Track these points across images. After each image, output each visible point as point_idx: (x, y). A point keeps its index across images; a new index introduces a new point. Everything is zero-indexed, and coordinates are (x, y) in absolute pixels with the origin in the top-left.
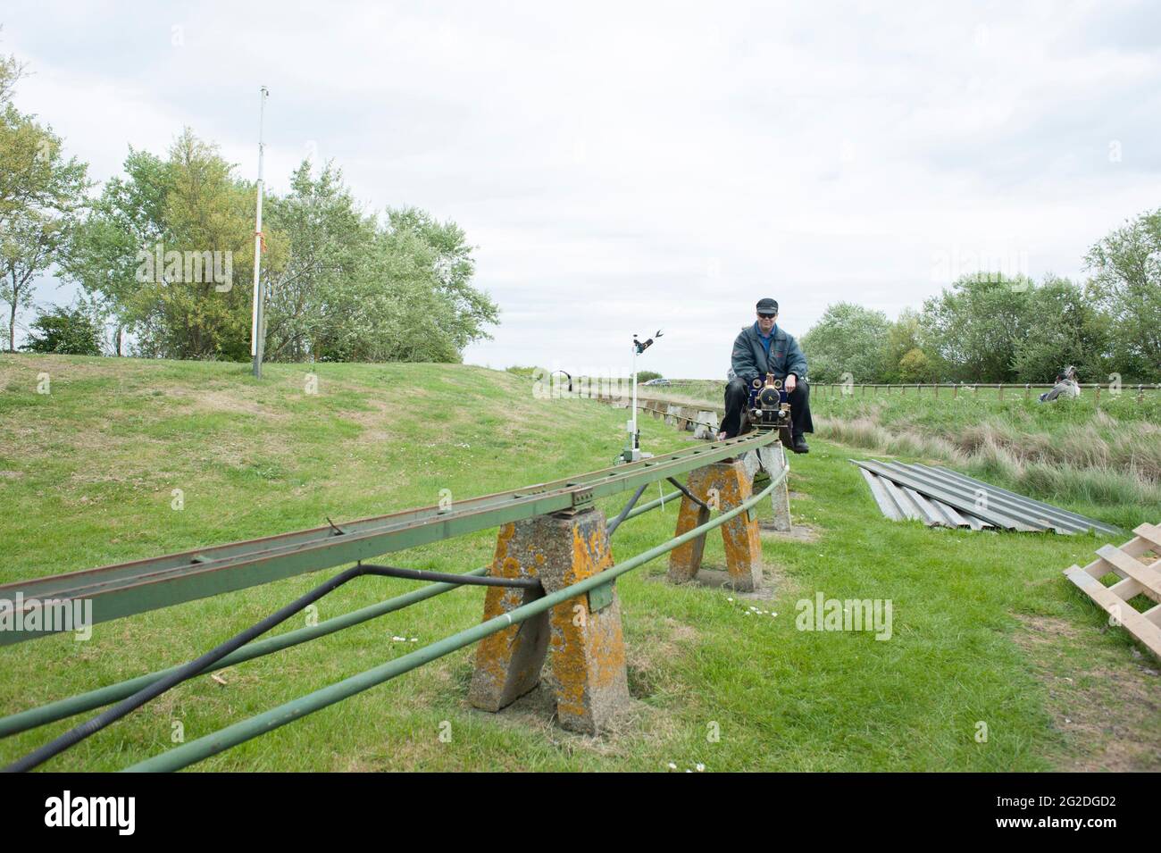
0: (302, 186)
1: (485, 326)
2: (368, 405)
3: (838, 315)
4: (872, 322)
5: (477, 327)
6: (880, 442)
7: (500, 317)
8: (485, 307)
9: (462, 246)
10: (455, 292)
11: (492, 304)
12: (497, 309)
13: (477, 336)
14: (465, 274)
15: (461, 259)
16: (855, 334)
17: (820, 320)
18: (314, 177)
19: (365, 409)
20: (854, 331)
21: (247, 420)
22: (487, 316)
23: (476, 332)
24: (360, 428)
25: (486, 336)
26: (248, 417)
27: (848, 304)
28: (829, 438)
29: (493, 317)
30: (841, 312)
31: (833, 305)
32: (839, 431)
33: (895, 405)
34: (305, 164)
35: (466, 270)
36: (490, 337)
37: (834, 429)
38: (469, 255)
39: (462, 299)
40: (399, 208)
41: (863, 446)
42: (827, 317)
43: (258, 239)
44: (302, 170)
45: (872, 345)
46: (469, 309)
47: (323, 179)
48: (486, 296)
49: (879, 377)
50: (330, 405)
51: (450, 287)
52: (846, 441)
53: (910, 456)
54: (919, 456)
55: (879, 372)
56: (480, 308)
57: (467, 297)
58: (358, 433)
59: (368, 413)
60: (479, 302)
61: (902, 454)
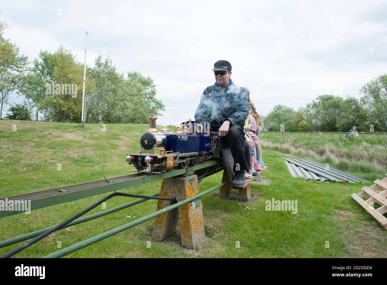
0: (99, 64)
1: (160, 111)
3: (278, 109)
4: (289, 111)
5: (158, 112)
6: (291, 151)
7: (165, 108)
8: (160, 105)
9: (152, 85)
10: (150, 100)
11: (163, 104)
12: (164, 106)
13: (158, 115)
15: (152, 89)
16: (283, 115)
17: (272, 110)
18: (103, 61)
19: (119, 139)
22: (161, 108)
25: (160, 115)
26: (80, 142)
27: (281, 105)
28: (274, 150)
29: (163, 108)
30: (279, 108)
31: (276, 105)
32: (278, 148)
33: (297, 139)
34: (100, 57)
35: (154, 93)
36: (162, 115)
37: (276, 147)
38: (154, 88)
39: (153, 102)
40: (132, 72)
41: (286, 153)
42: (274, 109)
43: (84, 82)
44: (99, 59)
45: (289, 119)
46: (155, 106)
47: (106, 62)
48: (160, 101)
49: (291, 130)
50: (108, 138)
51: (149, 98)
52: (280, 151)
53: (301, 156)
54: (304, 156)
55: (291, 128)
56: (158, 105)
57: (154, 102)
58: (117, 147)
59: (120, 141)
60: (158, 104)
61: (299, 155)
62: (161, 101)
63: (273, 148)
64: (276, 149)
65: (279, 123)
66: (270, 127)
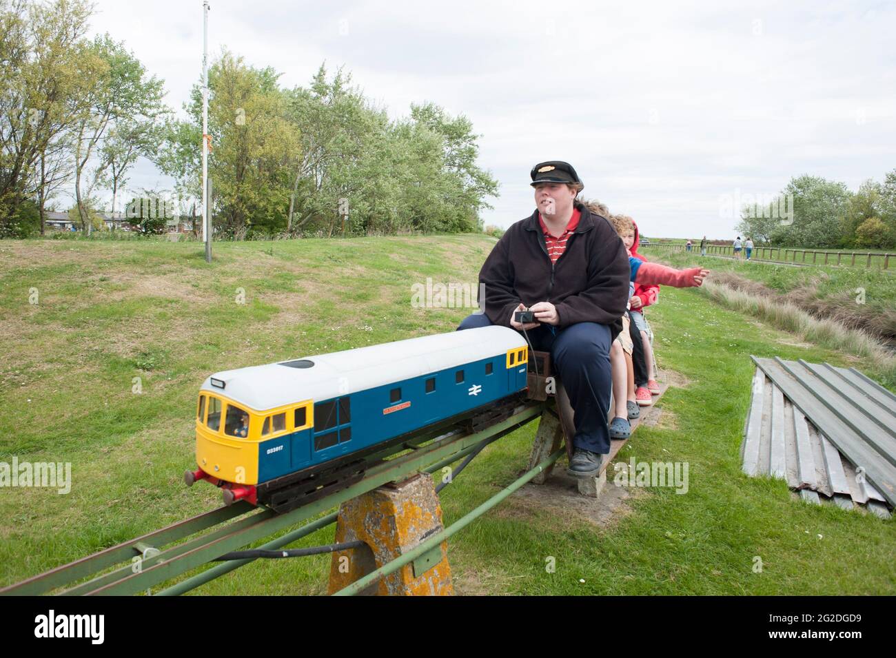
0: (321, 89)
1: (487, 198)
2: (296, 287)
3: (799, 187)
4: (833, 193)
5: (481, 200)
6: (801, 326)
7: (500, 190)
8: (487, 182)
9: (470, 134)
10: (463, 171)
11: (493, 180)
12: (497, 185)
13: (480, 206)
14: (470, 156)
15: (468, 145)
16: (814, 204)
17: (783, 190)
18: (329, 80)
19: (292, 291)
20: (815, 200)
21: (170, 305)
22: (489, 190)
23: (479, 203)
24: (276, 310)
25: (488, 207)
26: (171, 302)
27: (810, 176)
28: (754, 315)
29: (493, 191)
30: (804, 184)
31: (796, 178)
32: (764, 310)
33: (836, 277)
34: (322, 70)
35: (471, 154)
36: (491, 207)
37: (759, 307)
38: (474, 142)
39: (469, 176)
40: (421, 104)
41: (783, 328)
42: (790, 188)
43: (205, 140)
44: (320, 75)
45: (831, 213)
46: (474, 184)
47: (336, 82)
48: (488, 174)
49: (836, 242)
50: (258, 288)
51: (460, 166)
52: (768, 321)
53: (827, 348)
54: (837, 349)
55: (836, 237)
56: (483, 184)
57: (472, 175)
58: (269, 316)
59: (292, 295)
60: (482, 179)
61: (821, 343)
62: (490, 173)
63: (753, 307)
64: (760, 313)
65: (801, 223)
66: (774, 233)
